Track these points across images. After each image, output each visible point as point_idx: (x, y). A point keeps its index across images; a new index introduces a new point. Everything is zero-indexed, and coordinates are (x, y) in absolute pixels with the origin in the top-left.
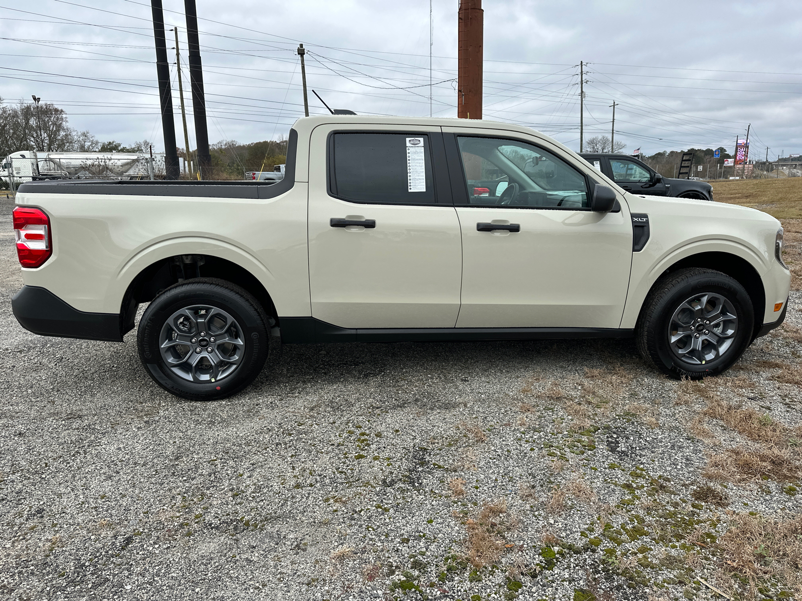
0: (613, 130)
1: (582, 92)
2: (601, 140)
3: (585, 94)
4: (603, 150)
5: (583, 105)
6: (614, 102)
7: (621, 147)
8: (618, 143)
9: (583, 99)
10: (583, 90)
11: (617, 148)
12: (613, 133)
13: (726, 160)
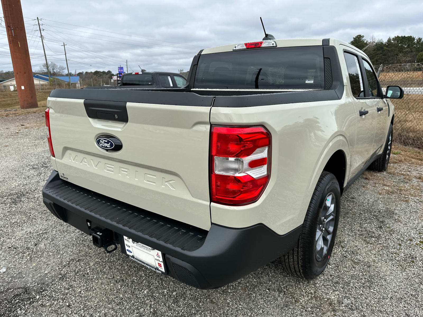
0: (66, 59)
1: (42, 36)
2: (51, 64)
3: (43, 37)
4: (53, 70)
5: (44, 43)
6: (64, 44)
7: (63, 69)
8: (61, 67)
9: (43, 40)
10: (42, 34)
11: (61, 69)
12: (67, 61)
13: (113, 77)
